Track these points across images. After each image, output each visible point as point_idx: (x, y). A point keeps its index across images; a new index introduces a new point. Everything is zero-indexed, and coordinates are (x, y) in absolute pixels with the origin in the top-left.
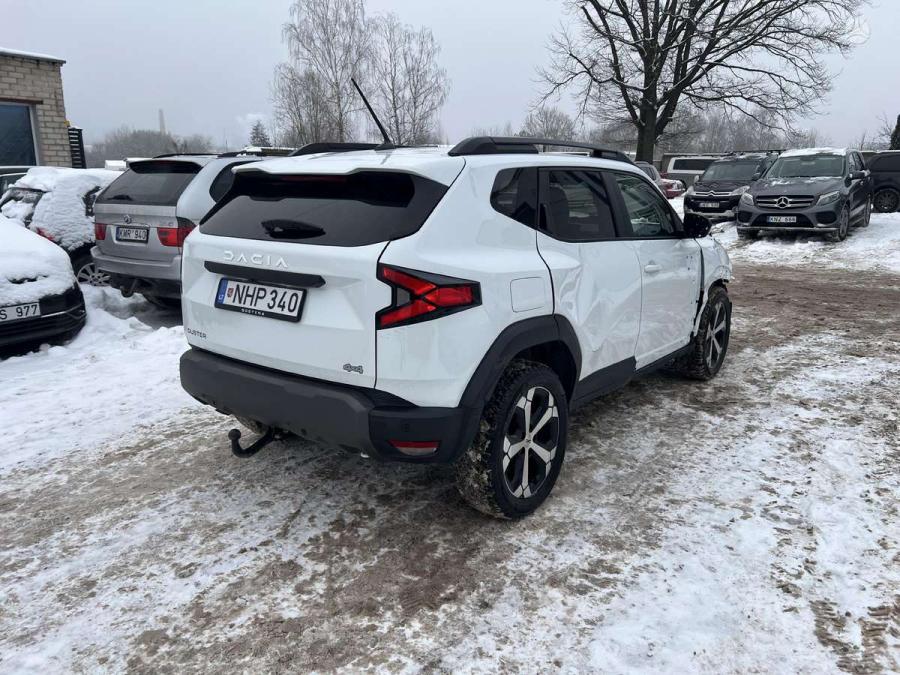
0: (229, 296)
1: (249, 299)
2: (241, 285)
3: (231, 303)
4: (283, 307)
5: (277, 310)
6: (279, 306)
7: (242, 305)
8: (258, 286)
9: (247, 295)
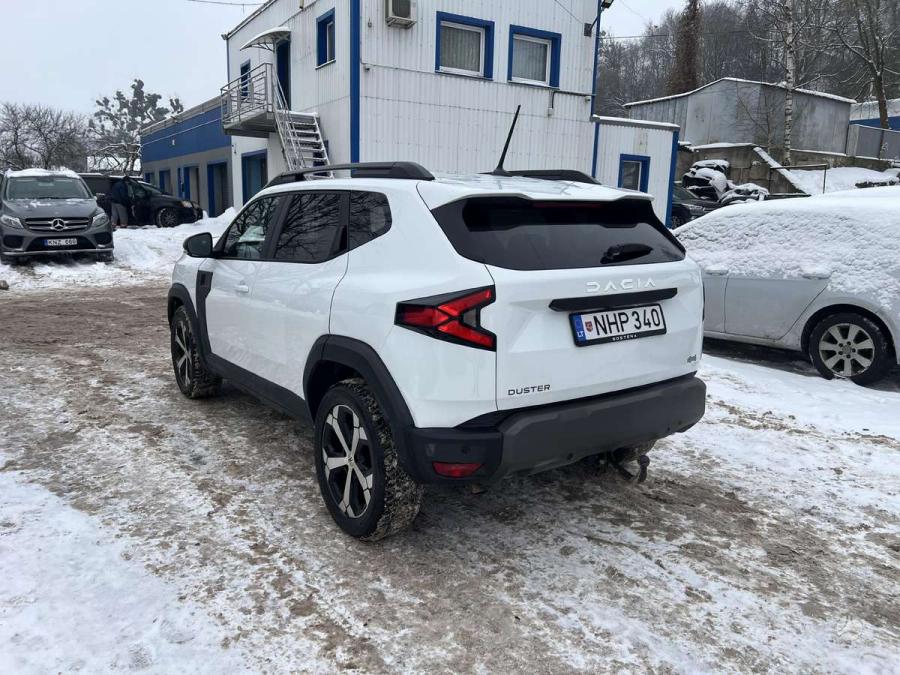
0: (589, 330)
1: (613, 327)
2: (599, 316)
3: (597, 337)
4: (649, 324)
5: (645, 328)
6: (645, 324)
7: (609, 335)
8: (617, 312)
9: (610, 324)
